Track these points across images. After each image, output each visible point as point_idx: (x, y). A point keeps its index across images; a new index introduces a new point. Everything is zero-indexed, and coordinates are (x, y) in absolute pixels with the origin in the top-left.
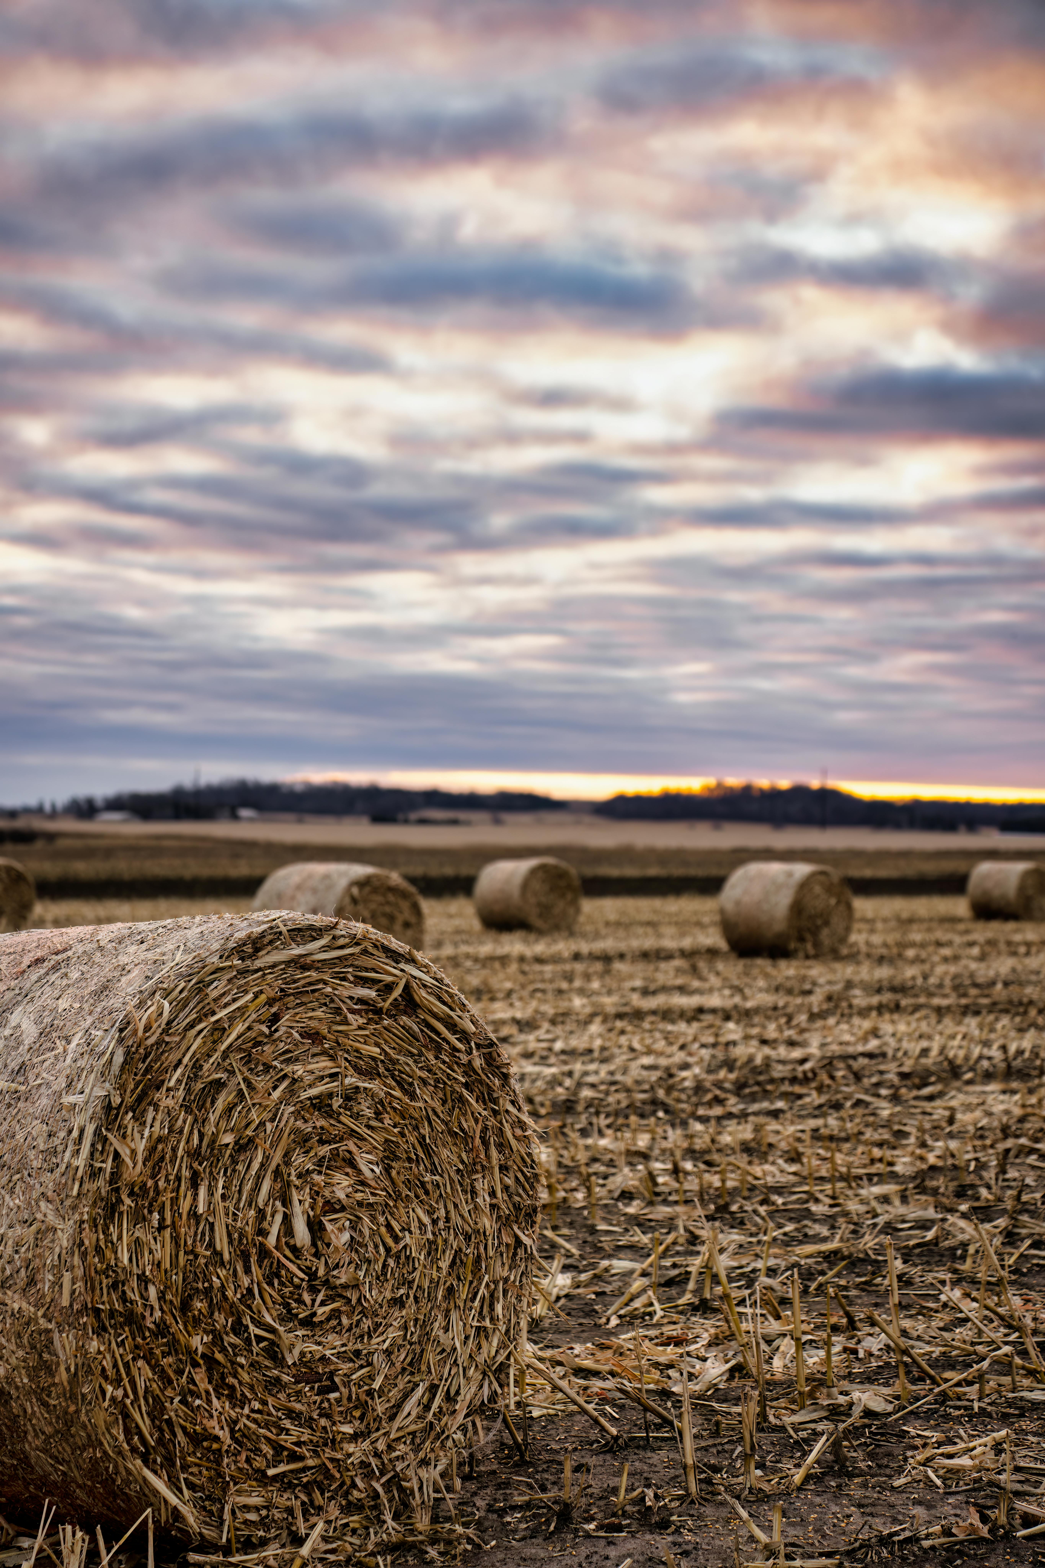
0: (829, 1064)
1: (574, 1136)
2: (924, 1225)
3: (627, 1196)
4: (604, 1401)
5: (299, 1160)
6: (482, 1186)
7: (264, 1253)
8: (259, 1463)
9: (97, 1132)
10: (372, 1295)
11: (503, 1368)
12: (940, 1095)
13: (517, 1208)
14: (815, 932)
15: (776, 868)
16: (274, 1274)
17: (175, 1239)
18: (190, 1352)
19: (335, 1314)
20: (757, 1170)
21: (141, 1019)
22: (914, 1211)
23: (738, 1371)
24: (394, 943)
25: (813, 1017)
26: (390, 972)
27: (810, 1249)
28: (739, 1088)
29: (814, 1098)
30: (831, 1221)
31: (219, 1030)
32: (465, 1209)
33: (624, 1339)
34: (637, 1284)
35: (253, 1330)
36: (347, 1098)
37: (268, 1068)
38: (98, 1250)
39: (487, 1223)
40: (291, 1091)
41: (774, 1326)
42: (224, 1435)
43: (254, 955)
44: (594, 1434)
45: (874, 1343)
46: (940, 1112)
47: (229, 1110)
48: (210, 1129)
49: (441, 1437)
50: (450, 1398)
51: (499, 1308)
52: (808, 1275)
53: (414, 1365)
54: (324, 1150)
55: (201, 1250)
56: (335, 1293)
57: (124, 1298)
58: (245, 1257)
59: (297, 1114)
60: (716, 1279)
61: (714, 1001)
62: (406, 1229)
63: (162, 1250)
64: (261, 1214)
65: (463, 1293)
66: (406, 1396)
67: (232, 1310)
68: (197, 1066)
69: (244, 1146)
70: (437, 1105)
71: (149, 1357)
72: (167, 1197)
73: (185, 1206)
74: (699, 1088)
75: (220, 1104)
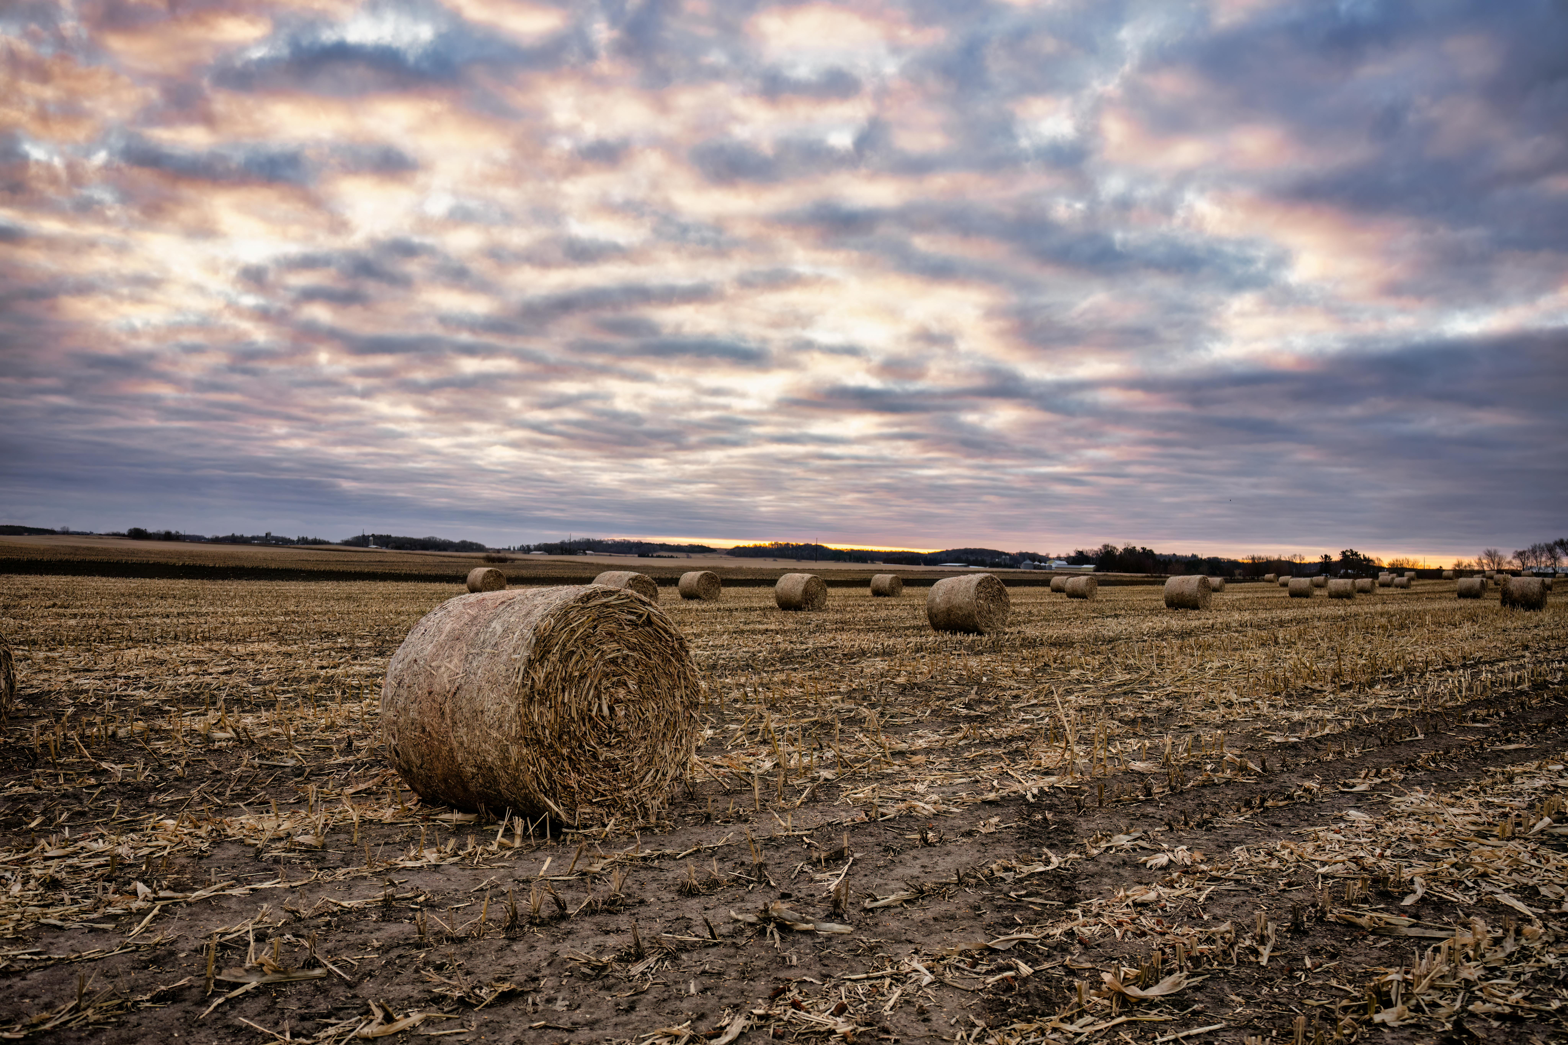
0: (816, 650)
1: (716, 678)
2: (850, 711)
3: (736, 701)
4: (725, 776)
5: (605, 682)
6: (677, 694)
7: (591, 718)
8: (589, 797)
9: (525, 670)
10: (633, 735)
11: (685, 764)
12: (858, 662)
13: (691, 703)
14: (812, 601)
15: (797, 575)
16: (595, 726)
17: (556, 712)
18: (562, 755)
19: (619, 742)
20: (787, 691)
21: (543, 625)
22: (847, 706)
23: (777, 765)
24: (644, 598)
25: (810, 633)
26: (642, 609)
27: (806, 720)
28: (781, 660)
29: (810, 664)
30: (815, 710)
31: (573, 631)
32: (671, 703)
33: (733, 754)
34: (739, 734)
35: (587, 747)
36: (624, 659)
37: (592, 646)
38: (526, 715)
39: (679, 708)
40: (602, 656)
41: (792, 749)
42: (576, 786)
43: (587, 602)
44: (721, 788)
45: (829, 754)
46: (857, 668)
47: (577, 662)
48: (569, 670)
49: (661, 789)
50: (664, 775)
51: (684, 741)
52: (805, 730)
53: (650, 762)
54: (615, 679)
55: (566, 716)
56: (619, 734)
57: (536, 734)
58: (583, 719)
59: (604, 665)
60: (769, 732)
61: (773, 627)
62: (647, 710)
63: (551, 716)
64: (590, 704)
65: (670, 735)
66: (647, 773)
67: (578, 740)
68: (564, 645)
69: (583, 677)
70: (660, 662)
71: (546, 756)
72: (552, 696)
73: (560, 699)
74: (765, 660)
75: (574, 660)
